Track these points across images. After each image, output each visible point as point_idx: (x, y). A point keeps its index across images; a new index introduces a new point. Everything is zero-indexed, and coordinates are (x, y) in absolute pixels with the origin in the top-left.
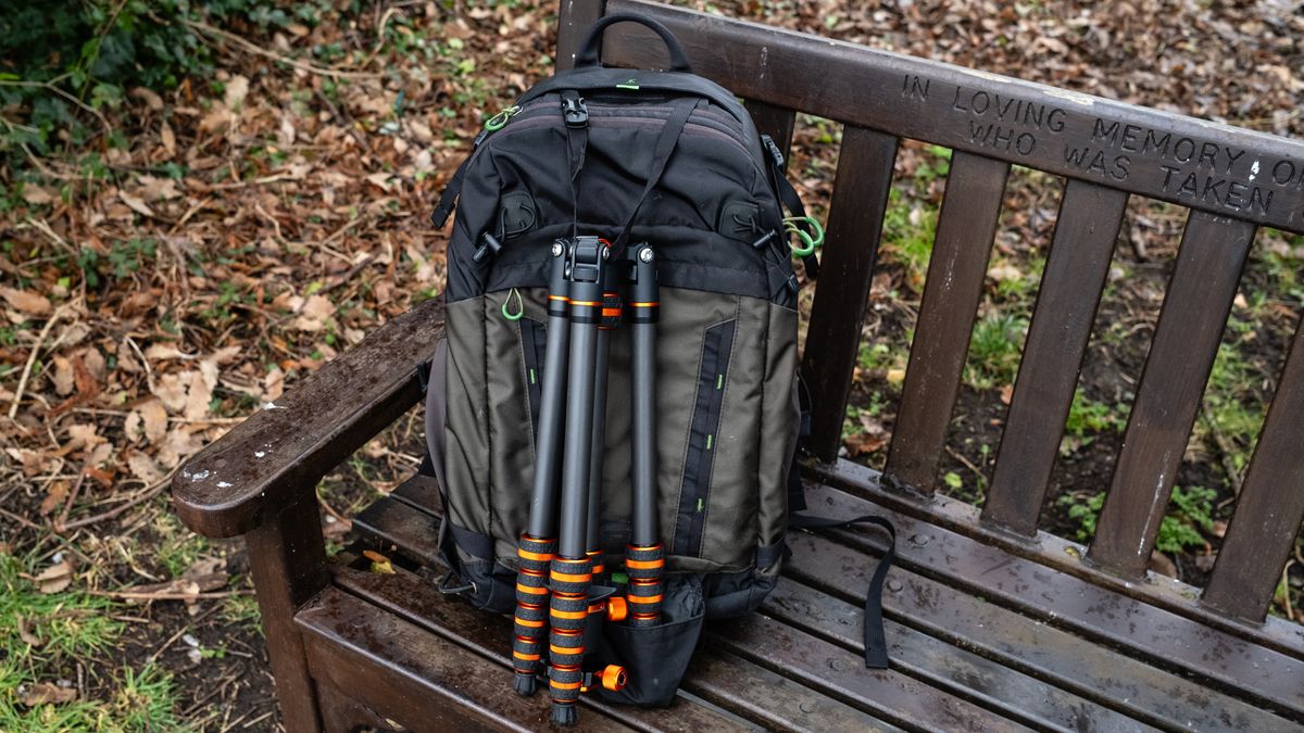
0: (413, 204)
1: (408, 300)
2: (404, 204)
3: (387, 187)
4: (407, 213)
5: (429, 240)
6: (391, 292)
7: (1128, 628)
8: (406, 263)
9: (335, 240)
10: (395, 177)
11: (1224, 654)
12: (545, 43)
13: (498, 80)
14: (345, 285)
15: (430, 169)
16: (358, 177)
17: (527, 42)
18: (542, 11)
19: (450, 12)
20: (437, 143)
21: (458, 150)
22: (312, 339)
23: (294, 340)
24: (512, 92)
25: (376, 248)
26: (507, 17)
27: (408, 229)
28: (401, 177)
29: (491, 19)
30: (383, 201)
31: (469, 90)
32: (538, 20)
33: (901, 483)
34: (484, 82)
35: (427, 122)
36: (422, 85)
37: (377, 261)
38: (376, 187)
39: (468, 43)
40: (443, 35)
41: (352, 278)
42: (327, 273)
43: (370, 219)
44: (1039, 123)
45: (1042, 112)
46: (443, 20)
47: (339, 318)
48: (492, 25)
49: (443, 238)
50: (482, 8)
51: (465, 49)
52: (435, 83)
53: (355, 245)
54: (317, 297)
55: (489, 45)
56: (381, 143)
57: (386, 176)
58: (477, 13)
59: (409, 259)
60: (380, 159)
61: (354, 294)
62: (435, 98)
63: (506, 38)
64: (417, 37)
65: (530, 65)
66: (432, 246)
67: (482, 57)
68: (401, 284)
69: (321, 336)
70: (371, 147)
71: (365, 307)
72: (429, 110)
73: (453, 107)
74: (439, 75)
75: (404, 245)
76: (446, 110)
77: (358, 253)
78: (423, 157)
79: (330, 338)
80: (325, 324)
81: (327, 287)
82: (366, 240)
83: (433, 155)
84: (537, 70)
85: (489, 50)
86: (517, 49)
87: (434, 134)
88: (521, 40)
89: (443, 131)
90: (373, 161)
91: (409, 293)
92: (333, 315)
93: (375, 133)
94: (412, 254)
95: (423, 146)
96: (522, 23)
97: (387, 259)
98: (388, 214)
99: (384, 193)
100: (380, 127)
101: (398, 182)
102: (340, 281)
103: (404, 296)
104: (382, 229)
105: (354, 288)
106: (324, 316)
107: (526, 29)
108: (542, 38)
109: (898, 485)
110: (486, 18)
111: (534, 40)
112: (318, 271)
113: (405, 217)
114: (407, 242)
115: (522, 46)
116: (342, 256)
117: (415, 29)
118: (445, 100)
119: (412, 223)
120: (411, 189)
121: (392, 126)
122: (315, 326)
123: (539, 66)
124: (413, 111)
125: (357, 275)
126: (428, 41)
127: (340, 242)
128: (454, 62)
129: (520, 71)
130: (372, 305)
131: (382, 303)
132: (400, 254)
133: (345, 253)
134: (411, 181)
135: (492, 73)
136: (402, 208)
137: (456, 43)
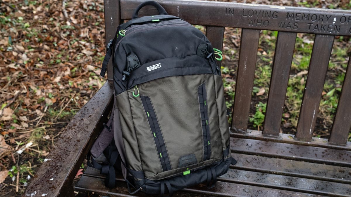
0: (27, 72)
1: (36, 103)
2: (24, 72)
3: (16, 68)
4: (26, 75)
5: (36, 82)
6: (29, 101)
7: (315, 156)
8: (31, 91)
9: (5, 88)
10: (17, 64)
11: (342, 156)
12: (49, 14)
13: (39, 28)
14: (14, 103)
15: (28, 59)
16: (4, 66)
17: (43, 14)
18: (44, 4)
19: (15, 9)
20: (27, 51)
21: (34, 52)
22: (9, 123)
23: (3, 125)
24: (45, 31)
25: (20, 88)
26: (34, 8)
27: (28, 80)
28: (19, 64)
29: (28, 9)
30: (17, 73)
31: (31, 33)
32: (44, 7)
33: (237, 129)
34: (35, 30)
35: (21, 45)
36: (15, 33)
37: (22, 92)
38: (13, 69)
39: (24, 18)
40: (16, 16)
41: (16, 100)
42: (6, 100)
43: (15, 79)
44: (270, 17)
45: (270, 13)
46: (14, 11)
47: (15, 114)
48: (30, 11)
49: (40, 80)
50: (24, 6)
51: (24, 20)
52: (19, 32)
53: (13, 89)
54: (7, 109)
55: (31, 17)
56: (8, 54)
57: (14, 64)
58: (23, 8)
59: (32, 89)
60: (10, 59)
61: (18, 105)
62: (21, 37)
63: (36, 14)
64: (8, 18)
65: (47, 21)
66: (38, 84)
67: (31, 21)
68: (32, 98)
69: (12, 121)
70: (6, 56)
71: (24, 108)
72: (21, 41)
73: (28, 39)
74: (20, 30)
75: (29, 85)
76: (26, 40)
77: (14, 91)
78: (24, 56)
79: (15, 121)
80: (12, 117)
81: (8, 104)
82: (16, 87)
83: (27, 55)
84: (50, 23)
85: (32, 19)
86: (41, 17)
87: (25, 48)
88: (41, 14)
89: (28, 47)
90: (8, 60)
91: (35, 100)
92: (14, 113)
93: (6, 51)
94: (33, 88)
95: (23, 53)
96: (39, 9)
97: (24, 91)
98: (20, 76)
99: (16, 70)
100: (6, 49)
101: (19, 65)
102: (12, 102)
103: (34, 102)
104: (20, 82)
105: (17, 103)
106: (11, 114)
107: (41, 11)
108: (47, 13)
109: (236, 130)
110: (27, 9)
111: (45, 14)
112: (3, 100)
113: (26, 77)
114: (30, 84)
115: (42, 16)
116: (9, 93)
117: (6, 16)
118: (24, 37)
119: (28, 78)
120: (24, 67)
121: (10, 48)
122: (9, 118)
123: (50, 21)
124: (15, 42)
125: (17, 98)
126: (12, 19)
127: (8, 89)
128: (23, 24)
129: (45, 24)
130: (25, 107)
131: (28, 105)
132: (29, 88)
133: (10, 92)
134: (23, 65)
135: (36, 26)
136: (24, 74)
137: (20, 18)
